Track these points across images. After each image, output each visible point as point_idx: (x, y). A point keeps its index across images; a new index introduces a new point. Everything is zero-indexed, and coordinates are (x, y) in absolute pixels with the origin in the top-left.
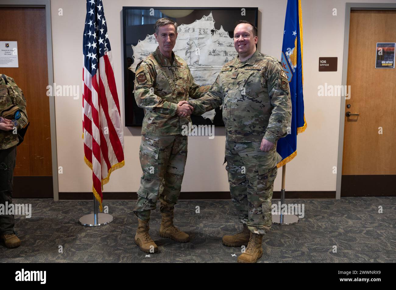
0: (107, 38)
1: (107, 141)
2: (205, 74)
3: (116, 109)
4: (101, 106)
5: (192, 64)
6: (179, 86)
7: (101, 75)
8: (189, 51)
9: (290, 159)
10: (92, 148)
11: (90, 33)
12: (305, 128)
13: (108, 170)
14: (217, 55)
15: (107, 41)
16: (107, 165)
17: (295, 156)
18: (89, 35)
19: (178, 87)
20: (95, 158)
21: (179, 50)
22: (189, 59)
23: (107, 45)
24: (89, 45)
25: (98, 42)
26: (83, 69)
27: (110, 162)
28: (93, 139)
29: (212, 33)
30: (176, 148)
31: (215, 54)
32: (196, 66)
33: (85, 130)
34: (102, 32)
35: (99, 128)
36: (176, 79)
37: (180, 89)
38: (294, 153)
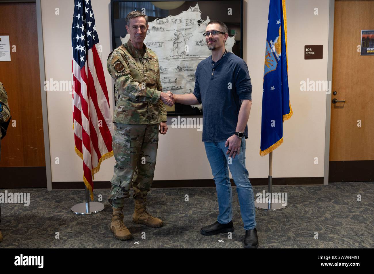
0: (95, 31)
1: (96, 131)
2: (193, 64)
3: (105, 100)
4: (90, 97)
5: (180, 55)
6: (148, 77)
7: (89, 67)
8: (176, 42)
9: (276, 146)
10: (82, 139)
11: (78, 26)
12: (291, 115)
13: (99, 159)
14: (203, 45)
15: (95, 33)
16: (97, 155)
17: (281, 142)
18: (77, 28)
19: (147, 78)
20: (85, 148)
21: (167, 41)
22: (177, 49)
23: (95, 37)
24: (78, 38)
25: (86, 35)
26: (73, 61)
27: (101, 152)
28: (83, 129)
29: (198, 24)
30: (147, 136)
31: (202, 44)
32: (184, 56)
33: (75, 121)
34: (90, 25)
35: (88, 118)
36: (146, 71)
37: (150, 80)
38: (280, 140)
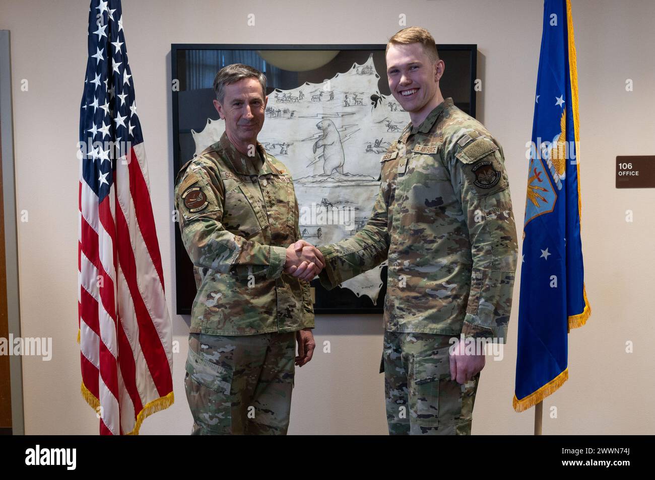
0: (134, 115)
1: (133, 349)
2: (358, 195)
3: (155, 274)
4: (120, 269)
5: (329, 173)
6: (276, 219)
7: (119, 198)
8: (321, 143)
9: (552, 388)
10: (98, 365)
11: (95, 104)
12: (587, 317)
13: (136, 414)
14: (384, 152)
15: (135, 120)
16: (132, 403)
17: (564, 380)
18: (93, 107)
19: (274, 222)
20: (106, 388)
21: (299, 141)
22: (322, 160)
23: (133, 130)
24: (94, 130)
25: (113, 124)
26: (81, 184)
27: (141, 396)
28: (101, 342)
29: (372, 104)
30: (270, 366)
31: (380, 149)
32: (337, 176)
33: (83, 323)
34: (123, 101)
35: (114, 318)
36: (269, 204)
37: (279, 226)
38: (561, 374)
